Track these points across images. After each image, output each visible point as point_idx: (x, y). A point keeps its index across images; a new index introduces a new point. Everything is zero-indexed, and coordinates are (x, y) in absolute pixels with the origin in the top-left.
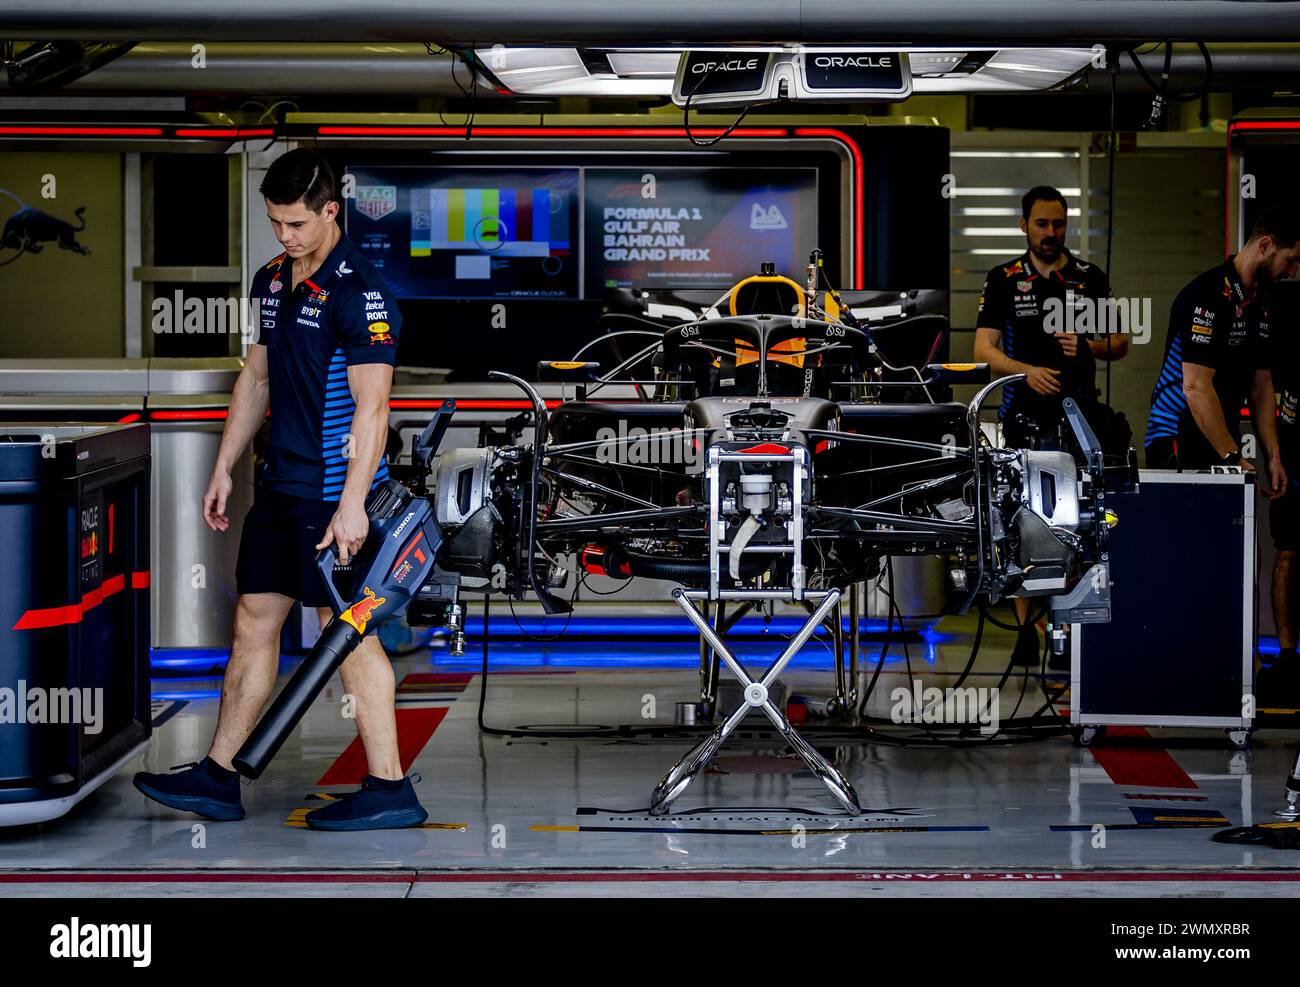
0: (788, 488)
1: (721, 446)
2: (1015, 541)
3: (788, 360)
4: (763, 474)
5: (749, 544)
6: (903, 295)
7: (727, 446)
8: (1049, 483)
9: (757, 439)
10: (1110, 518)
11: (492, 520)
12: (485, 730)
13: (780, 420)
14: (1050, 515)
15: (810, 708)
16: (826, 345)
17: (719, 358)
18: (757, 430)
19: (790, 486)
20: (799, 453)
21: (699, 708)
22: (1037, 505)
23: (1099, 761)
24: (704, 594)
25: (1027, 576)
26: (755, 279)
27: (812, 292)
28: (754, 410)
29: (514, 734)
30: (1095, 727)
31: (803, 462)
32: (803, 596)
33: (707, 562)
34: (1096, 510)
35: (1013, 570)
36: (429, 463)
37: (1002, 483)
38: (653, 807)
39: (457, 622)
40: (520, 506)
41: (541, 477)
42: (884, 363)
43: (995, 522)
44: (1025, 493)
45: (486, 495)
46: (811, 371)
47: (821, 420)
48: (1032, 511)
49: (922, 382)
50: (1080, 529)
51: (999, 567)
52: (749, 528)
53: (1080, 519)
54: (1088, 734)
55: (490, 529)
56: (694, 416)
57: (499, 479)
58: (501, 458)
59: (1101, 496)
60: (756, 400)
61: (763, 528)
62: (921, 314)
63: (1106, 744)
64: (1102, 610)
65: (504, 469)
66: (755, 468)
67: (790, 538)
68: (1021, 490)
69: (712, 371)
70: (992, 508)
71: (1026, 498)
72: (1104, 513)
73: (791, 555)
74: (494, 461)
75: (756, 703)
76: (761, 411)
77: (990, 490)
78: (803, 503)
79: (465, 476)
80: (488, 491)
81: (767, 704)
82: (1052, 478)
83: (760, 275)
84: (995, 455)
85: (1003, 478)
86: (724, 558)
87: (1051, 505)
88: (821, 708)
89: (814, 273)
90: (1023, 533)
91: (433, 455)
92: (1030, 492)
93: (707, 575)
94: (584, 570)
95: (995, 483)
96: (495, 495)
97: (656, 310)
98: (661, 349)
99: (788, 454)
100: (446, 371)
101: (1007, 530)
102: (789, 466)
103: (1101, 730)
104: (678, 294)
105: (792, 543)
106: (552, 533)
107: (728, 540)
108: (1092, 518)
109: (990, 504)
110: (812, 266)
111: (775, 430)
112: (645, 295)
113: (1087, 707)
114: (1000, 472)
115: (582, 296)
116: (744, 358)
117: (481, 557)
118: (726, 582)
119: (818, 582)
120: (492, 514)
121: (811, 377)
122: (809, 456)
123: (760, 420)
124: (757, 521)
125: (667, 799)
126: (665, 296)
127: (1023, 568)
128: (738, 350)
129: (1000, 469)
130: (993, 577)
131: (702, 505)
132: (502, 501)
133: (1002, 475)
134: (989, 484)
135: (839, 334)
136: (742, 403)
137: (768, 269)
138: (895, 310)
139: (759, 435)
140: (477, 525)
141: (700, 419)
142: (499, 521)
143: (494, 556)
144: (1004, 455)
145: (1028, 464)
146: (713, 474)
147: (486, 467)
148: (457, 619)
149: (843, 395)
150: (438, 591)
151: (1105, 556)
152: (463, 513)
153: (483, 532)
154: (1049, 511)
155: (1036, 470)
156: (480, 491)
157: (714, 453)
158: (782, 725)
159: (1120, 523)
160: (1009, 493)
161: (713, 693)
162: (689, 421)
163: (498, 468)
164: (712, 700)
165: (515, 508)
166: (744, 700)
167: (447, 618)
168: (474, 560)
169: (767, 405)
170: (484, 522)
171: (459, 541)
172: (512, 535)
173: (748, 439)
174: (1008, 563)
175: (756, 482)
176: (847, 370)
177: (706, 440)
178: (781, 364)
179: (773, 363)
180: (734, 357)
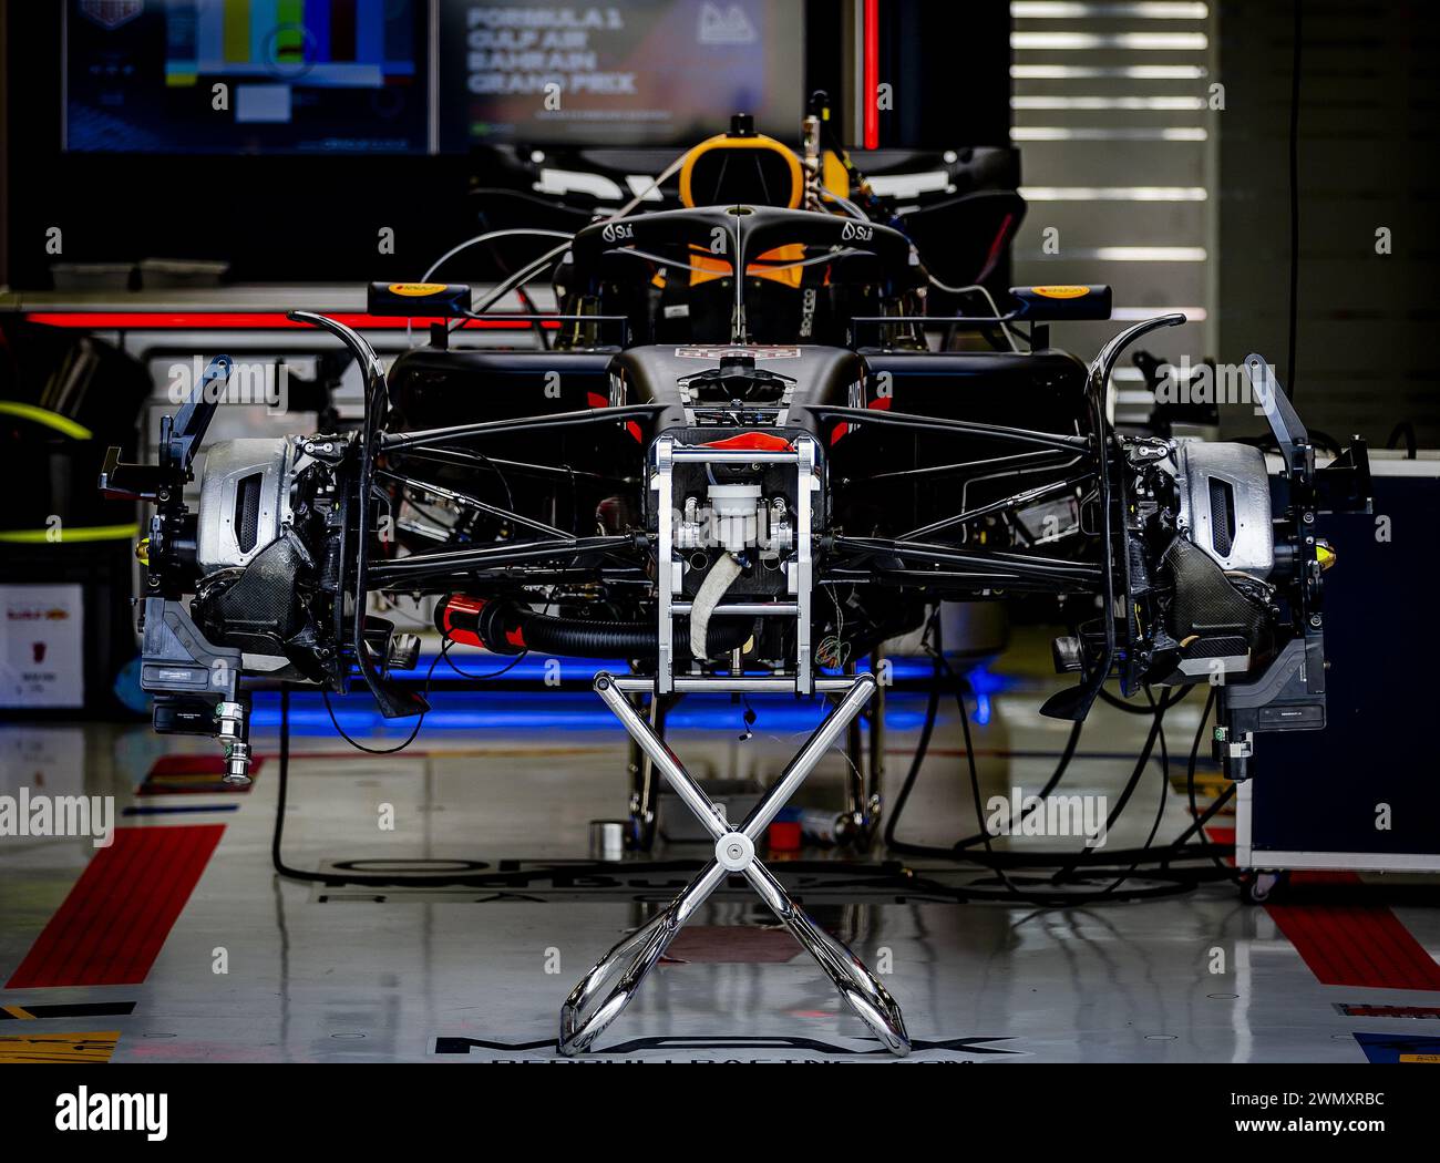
0: (787, 505)
1: (675, 437)
2: (1166, 594)
4: (746, 483)
5: (724, 600)
6: (950, 157)
7: (690, 438)
8: (1222, 496)
9: (733, 423)
10: (1323, 554)
11: (293, 560)
12: (283, 871)
13: (771, 389)
14: (1225, 552)
15: (806, 828)
16: (836, 250)
17: (663, 272)
18: (733, 407)
19: (792, 502)
20: (807, 450)
21: (628, 831)
22: (1204, 536)
23: (1285, 931)
24: (647, 684)
25: (1188, 653)
26: (721, 141)
27: (812, 162)
28: (726, 369)
29: (332, 881)
30: (1275, 872)
31: (813, 463)
32: (813, 687)
33: (654, 629)
34: (1301, 542)
35: (1163, 643)
36: (188, 462)
37: (1145, 497)
38: (566, 1042)
39: (236, 732)
40: (341, 537)
41: (374, 488)
42: (932, 279)
43: (1133, 564)
44: (1184, 514)
45: (284, 519)
46: (813, 293)
47: (837, 390)
48: (1195, 545)
49: (999, 317)
50: (1276, 574)
51: (1140, 638)
52: (723, 575)
53: (1276, 556)
54: (1265, 883)
55: (290, 576)
56: (627, 378)
57: (305, 491)
58: (309, 454)
59: (1309, 519)
60: (731, 353)
61: (745, 573)
62: (977, 188)
63: (1291, 896)
64: (1312, 709)
65: (315, 475)
66: (731, 475)
67: (791, 589)
68: (1176, 509)
69: (653, 293)
70: (1129, 540)
71: (1186, 523)
72: (1314, 545)
73: (791, 620)
74: (296, 460)
75: (735, 865)
76: (738, 371)
77: (1125, 510)
78: (813, 531)
79: (247, 488)
80: (287, 512)
81: (753, 868)
82: (1228, 489)
83: (729, 136)
84: (1132, 448)
85: (1147, 490)
86: (682, 624)
87: (1227, 535)
88: (826, 829)
89: (816, 131)
90: (1181, 582)
91: (195, 448)
92: (1191, 514)
93: (654, 651)
94: (446, 638)
95: (1134, 498)
96: (298, 518)
97: (555, 181)
98: (568, 258)
99: (787, 450)
100: (220, 267)
101: (1152, 577)
102: (789, 472)
103: (1283, 876)
104: (590, 155)
105: (794, 598)
106: (392, 581)
107: (687, 594)
108: (1294, 555)
109: (1126, 534)
110: (813, 120)
111: (762, 407)
112: (538, 157)
113: (1260, 842)
114: (1140, 479)
115: (434, 146)
116: (702, 272)
117: (275, 622)
118: (682, 664)
119: (833, 649)
120: (294, 551)
121: (813, 302)
122: (822, 452)
123: (737, 388)
124: (736, 562)
125: (588, 1029)
126: (569, 156)
127: (1179, 639)
128: (695, 259)
129: (1140, 473)
130: (1129, 653)
131: (643, 535)
132: (310, 529)
133: (1144, 484)
134: (1124, 498)
135: (863, 236)
136: (708, 357)
137: (742, 124)
138: (937, 181)
139: (738, 415)
140: (267, 570)
141: (638, 389)
142: (304, 562)
143: (297, 620)
144: (1145, 451)
145: (1187, 465)
146: (662, 483)
147: (282, 471)
148: (236, 727)
149: (871, 337)
150: (203, 679)
151: (1316, 621)
152: (244, 550)
153: (280, 579)
154: (1224, 546)
155: (1201, 476)
156: (274, 512)
157: (663, 449)
158: (777, 902)
159: (1338, 561)
160: (1156, 516)
161: (651, 807)
162: (618, 384)
163: (305, 471)
164: (649, 817)
165: (332, 541)
166: (715, 862)
167: (220, 724)
168: (265, 629)
169: (749, 362)
170: (281, 562)
171: (236, 595)
172: (326, 584)
173: (720, 420)
174: (1155, 630)
175: (735, 499)
176: (874, 292)
177: (650, 426)
178: (765, 282)
179: (753, 278)
180: (688, 272)
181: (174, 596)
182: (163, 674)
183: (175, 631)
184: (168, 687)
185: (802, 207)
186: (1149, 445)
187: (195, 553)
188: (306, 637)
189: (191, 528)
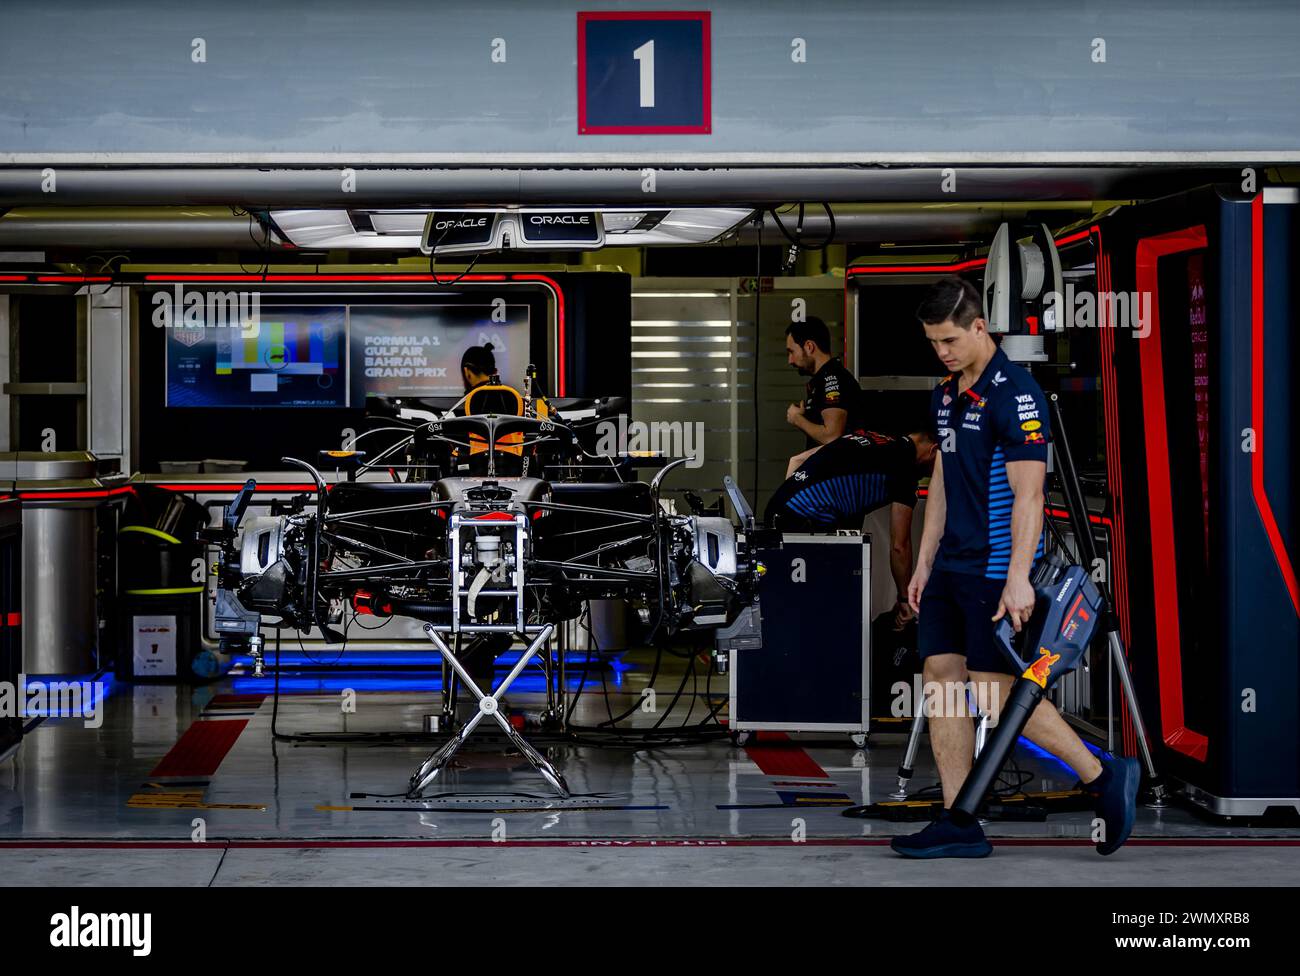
0: (513, 547)
1: (461, 515)
2: (688, 586)
3: (511, 450)
4: (493, 536)
5: (482, 590)
6: (597, 401)
7: (466, 515)
8: (713, 541)
9: (488, 509)
10: (760, 568)
11: (284, 572)
12: (277, 737)
13: (506, 494)
14: (714, 566)
15: (527, 719)
16: (539, 438)
17: (457, 449)
18: (488, 502)
19: (514, 545)
20: (521, 519)
21: (441, 719)
22: (705, 559)
23: (751, 757)
24: (448, 628)
25: (697, 614)
28: (485, 487)
29: (300, 740)
30: (748, 732)
31: (524, 527)
32: (524, 629)
33: (450, 604)
34: (750, 563)
35: (686, 609)
36: (236, 528)
37: (678, 542)
38: (409, 792)
39: (258, 651)
40: (307, 560)
41: (322, 539)
42: (585, 453)
43: (672, 572)
44: (695, 549)
45: (280, 552)
47: (537, 494)
48: (700, 564)
49: (614, 466)
50: (738, 576)
51: (676, 607)
52: (483, 578)
53: (738, 569)
54: (743, 737)
55: (283, 579)
56: (439, 491)
57: (290, 541)
58: (291, 524)
59: (754, 552)
60: (487, 480)
61: (493, 578)
62: (611, 416)
63: (757, 746)
64: (755, 639)
65: (295, 533)
66: (487, 531)
67: (514, 584)
68: (692, 547)
69: (452, 458)
70: (670, 561)
71: (696, 554)
72: (756, 565)
73: (514, 598)
74: (286, 526)
75: (489, 712)
76: (491, 487)
77: (668, 548)
78: (524, 558)
79: (263, 539)
80: (282, 549)
81: (497, 714)
82: (716, 537)
84: (672, 520)
85: (678, 539)
86: (464, 600)
87: (715, 559)
88: (536, 719)
89: (529, 384)
90: (694, 580)
91: (239, 521)
92: (699, 549)
93: (451, 614)
94: (356, 611)
95: (673, 542)
96: (287, 552)
97: (407, 414)
98: (412, 441)
99: (512, 520)
100: (244, 463)
101: (681, 578)
102: (513, 529)
103: (753, 734)
104: (424, 403)
105: (515, 588)
106: (330, 583)
107: (466, 587)
108: (747, 569)
109: (669, 559)
110: (528, 378)
111: (502, 502)
112: (398, 402)
113: (741, 717)
114: (675, 534)
115: (348, 404)
116: (476, 448)
117: (276, 601)
118: (465, 619)
119: (535, 619)
120: (285, 567)
122: (528, 522)
123: (491, 494)
124: (488, 572)
125: (420, 788)
126: (414, 403)
127: (694, 608)
129: (676, 531)
130: (671, 615)
131: (446, 560)
132: (292, 557)
133: (677, 536)
134: (668, 543)
135: (549, 429)
136: (477, 482)
138: (590, 413)
139: (490, 506)
140: (273, 576)
141: (444, 494)
142: (290, 572)
143: (286, 600)
144: (678, 521)
145: (697, 527)
146: (455, 535)
147: (279, 531)
148: (258, 648)
149: (554, 476)
150: (243, 626)
151: (757, 599)
152: (262, 567)
153: (278, 581)
154: (714, 564)
155: (704, 532)
156: (275, 550)
157: (455, 519)
158: (508, 729)
159: (768, 572)
160: (683, 550)
161: (453, 708)
162: (435, 495)
163: (290, 532)
164: (452, 713)
165: (303, 563)
166: (479, 710)
167: (251, 647)
168: (272, 603)
169: (496, 484)
170: (278, 574)
171: (259, 588)
172: (300, 583)
173: (482, 509)
174: (682, 604)
175: (488, 542)
176: (556, 457)
177: (449, 510)
178: (505, 453)
179: (499, 452)
180: (469, 448)
181: (231, 589)
182: (225, 624)
183: (230, 604)
184: (227, 630)
185: (523, 415)
186: (680, 518)
187: (240, 568)
188: (291, 607)
189: (237, 557)
